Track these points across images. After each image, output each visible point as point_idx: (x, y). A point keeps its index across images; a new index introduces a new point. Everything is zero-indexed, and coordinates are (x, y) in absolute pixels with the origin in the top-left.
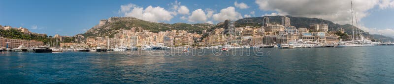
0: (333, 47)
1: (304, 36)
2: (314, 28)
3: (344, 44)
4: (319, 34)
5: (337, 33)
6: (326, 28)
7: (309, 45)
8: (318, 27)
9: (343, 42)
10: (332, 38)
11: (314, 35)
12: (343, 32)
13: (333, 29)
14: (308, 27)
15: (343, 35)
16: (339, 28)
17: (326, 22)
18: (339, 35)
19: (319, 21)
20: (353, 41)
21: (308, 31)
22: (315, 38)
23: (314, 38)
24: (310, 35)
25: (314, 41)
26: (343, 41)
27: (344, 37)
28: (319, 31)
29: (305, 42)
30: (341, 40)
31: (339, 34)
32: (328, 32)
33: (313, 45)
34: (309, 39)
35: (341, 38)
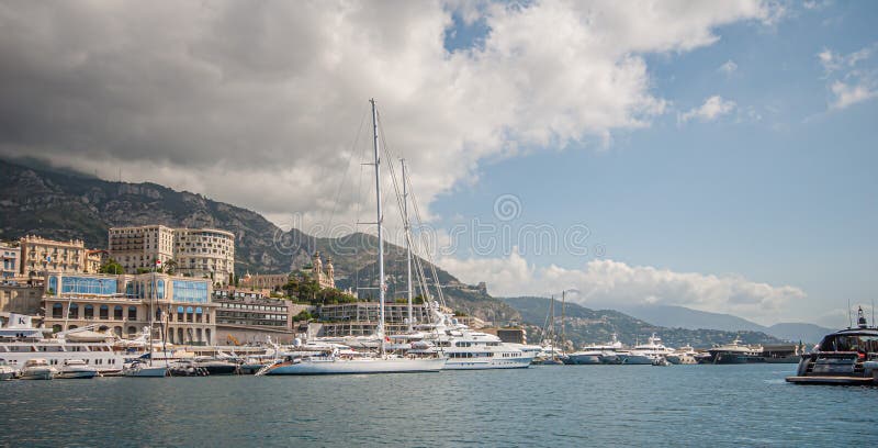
0: (253, 370)
1: (60, 295)
2: (137, 244)
3: (326, 354)
4: (171, 289)
5: (289, 288)
6: (222, 252)
7: (80, 361)
8: (165, 242)
9: (321, 344)
10: (259, 319)
11: (134, 290)
12: (326, 282)
13: (266, 259)
14: (95, 240)
15: (329, 297)
16: (306, 259)
17: (222, 215)
18: (302, 299)
19: (177, 207)
20: (381, 335)
21: (90, 263)
22: (140, 315)
23: (135, 313)
24: (107, 291)
25: (132, 330)
26: (322, 333)
27: (332, 312)
28: (173, 267)
29: (60, 339)
30: (314, 328)
31: (300, 290)
32: (234, 281)
33: (120, 361)
34: (97, 321)
35: (316, 316)
